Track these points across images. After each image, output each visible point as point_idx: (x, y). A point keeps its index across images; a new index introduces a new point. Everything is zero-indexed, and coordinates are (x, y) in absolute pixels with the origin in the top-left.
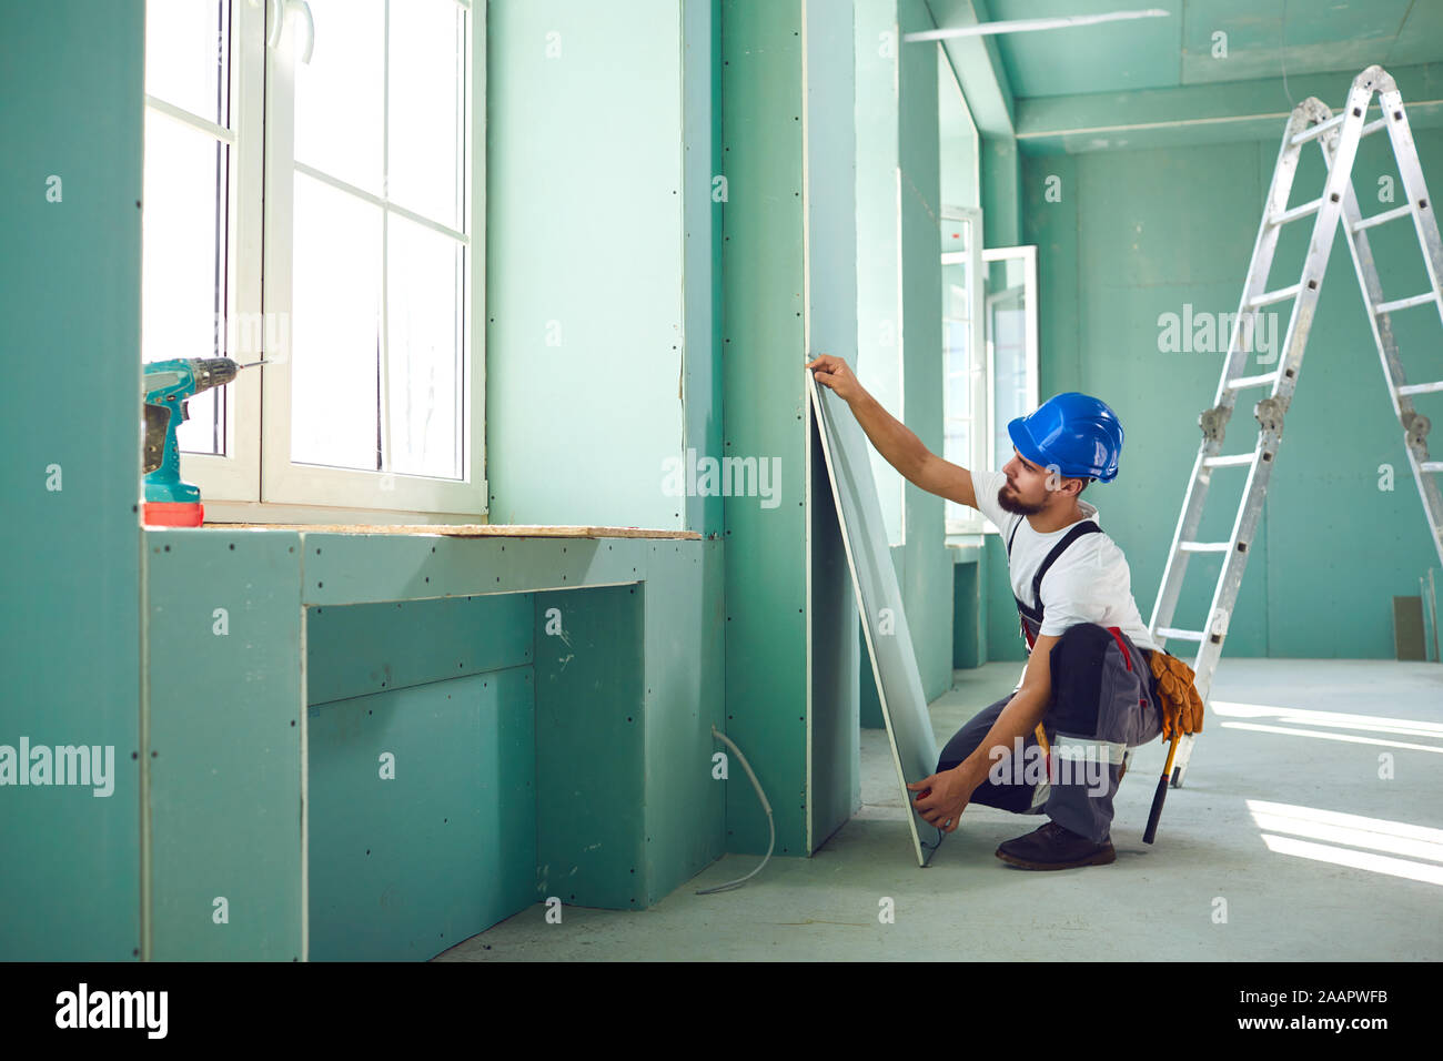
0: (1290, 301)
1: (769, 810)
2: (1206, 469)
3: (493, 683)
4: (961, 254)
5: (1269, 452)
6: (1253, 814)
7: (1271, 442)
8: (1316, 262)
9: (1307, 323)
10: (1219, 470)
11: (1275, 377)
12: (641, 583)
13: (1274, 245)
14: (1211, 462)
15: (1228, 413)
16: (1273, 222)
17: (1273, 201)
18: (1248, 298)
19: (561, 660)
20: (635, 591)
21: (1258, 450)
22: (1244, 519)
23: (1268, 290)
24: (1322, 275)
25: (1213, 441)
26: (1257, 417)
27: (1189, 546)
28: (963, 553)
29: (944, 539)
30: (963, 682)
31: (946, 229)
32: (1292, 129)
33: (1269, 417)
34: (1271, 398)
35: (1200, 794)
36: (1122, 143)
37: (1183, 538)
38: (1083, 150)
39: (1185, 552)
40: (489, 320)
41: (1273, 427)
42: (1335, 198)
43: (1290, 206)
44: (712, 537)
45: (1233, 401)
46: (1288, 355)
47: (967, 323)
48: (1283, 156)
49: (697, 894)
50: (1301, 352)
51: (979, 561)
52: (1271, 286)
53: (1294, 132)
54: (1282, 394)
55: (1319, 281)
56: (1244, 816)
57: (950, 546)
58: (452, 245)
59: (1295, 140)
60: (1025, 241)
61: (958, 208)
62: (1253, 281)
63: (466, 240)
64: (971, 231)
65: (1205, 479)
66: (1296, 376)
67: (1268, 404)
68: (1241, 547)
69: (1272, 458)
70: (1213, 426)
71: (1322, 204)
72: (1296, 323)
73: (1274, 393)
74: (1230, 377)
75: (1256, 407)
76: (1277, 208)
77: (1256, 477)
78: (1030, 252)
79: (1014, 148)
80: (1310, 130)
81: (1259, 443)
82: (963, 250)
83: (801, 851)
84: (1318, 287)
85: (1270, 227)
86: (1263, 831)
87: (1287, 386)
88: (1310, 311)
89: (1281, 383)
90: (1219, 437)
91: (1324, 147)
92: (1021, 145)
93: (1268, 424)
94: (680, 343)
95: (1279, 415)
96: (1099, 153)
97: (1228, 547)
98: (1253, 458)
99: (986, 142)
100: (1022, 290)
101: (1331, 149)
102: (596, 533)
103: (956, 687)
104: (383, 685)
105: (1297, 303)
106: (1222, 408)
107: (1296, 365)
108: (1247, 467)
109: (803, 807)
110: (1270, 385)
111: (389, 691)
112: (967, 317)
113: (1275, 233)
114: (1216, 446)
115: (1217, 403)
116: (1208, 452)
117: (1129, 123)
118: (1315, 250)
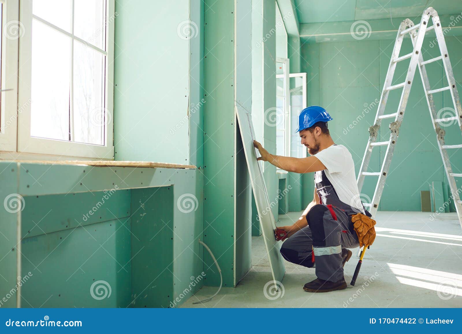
0: (402, 88)
1: (220, 271)
2: (371, 147)
3: (114, 224)
4: (282, 75)
5: (394, 141)
6: (390, 268)
7: (395, 138)
8: (410, 75)
9: (407, 96)
10: (376, 147)
11: (396, 115)
12: (172, 186)
13: (395, 69)
14: (373, 144)
15: (379, 127)
16: (394, 61)
17: (394, 54)
18: (386, 88)
19: (141, 215)
20: (170, 189)
21: (390, 140)
22: (385, 164)
23: (392, 84)
24: (413, 79)
25: (373, 137)
26: (390, 128)
27: (365, 173)
28: (282, 175)
29: (276, 171)
30: (282, 219)
31: (278, 66)
32: (401, 29)
33: (394, 128)
34: (395, 122)
35: (370, 261)
36: (335, 39)
37: (363, 171)
38: (321, 41)
39: (364, 175)
40: (115, 85)
41: (395, 132)
42: (417, 53)
43: (400, 56)
44: (199, 168)
45: (380, 123)
46: (401, 107)
47: (284, 97)
48: (398, 39)
49: (193, 304)
50: (405, 106)
51: (286, 178)
52: (393, 83)
53: (402, 30)
54: (399, 120)
55: (412, 81)
56: (388, 269)
57: (278, 173)
58: (101, 56)
59: (402, 33)
60: (302, 71)
61: (281, 59)
62: (387, 82)
63: (106, 54)
64: (285, 67)
65: (371, 150)
66: (403, 114)
67: (394, 124)
68: (384, 174)
69: (395, 143)
70: (373, 132)
71: (413, 54)
72: (403, 96)
73: (396, 120)
74: (379, 115)
75: (390, 125)
76: (396, 57)
77: (390, 149)
78: (304, 75)
79: (299, 40)
80: (407, 30)
81: (391, 138)
82: (283, 74)
83: (231, 285)
84: (411, 83)
85: (393, 63)
86: (396, 275)
87: (400, 117)
88: (408, 92)
89: (398, 117)
90: (375, 135)
91: (411, 36)
92: (301, 39)
93: (394, 131)
94: (188, 95)
95: (397, 128)
96: (327, 43)
97: (380, 174)
98: (389, 143)
99: (290, 38)
100: (301, 88)
101: (414, 37)
102: (154, 165)
103: (279, 221)
104: (67, 227)
105: (404, 89)
106: (376, 126)
107: (403, 110)
108: (387, 145)
109: (233, 269)
110: (395, 118)
111: (69, 229)
112: (284, 96)
113: (395, 65)
114: (374, 139)
115: (375, 124)
116: (372, 141)
117: (337, 33)
118: (410, 71)
